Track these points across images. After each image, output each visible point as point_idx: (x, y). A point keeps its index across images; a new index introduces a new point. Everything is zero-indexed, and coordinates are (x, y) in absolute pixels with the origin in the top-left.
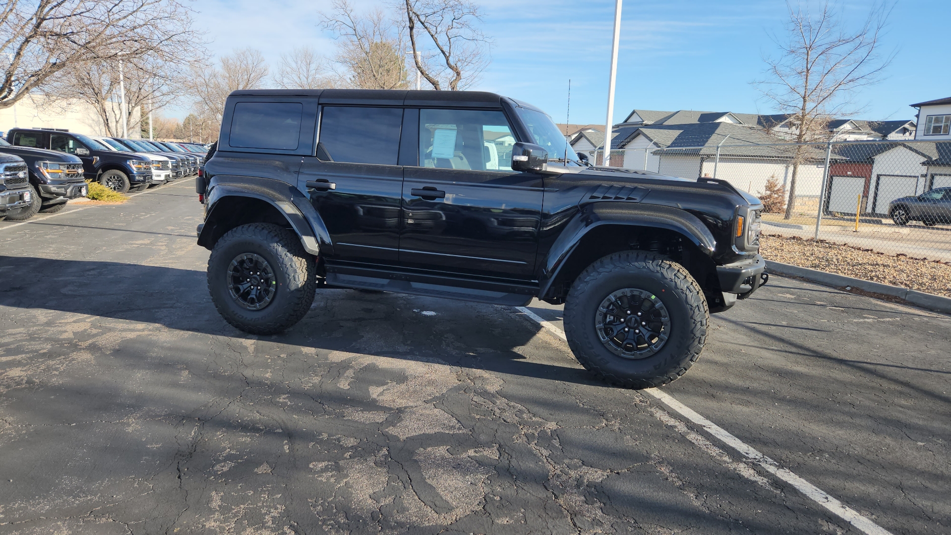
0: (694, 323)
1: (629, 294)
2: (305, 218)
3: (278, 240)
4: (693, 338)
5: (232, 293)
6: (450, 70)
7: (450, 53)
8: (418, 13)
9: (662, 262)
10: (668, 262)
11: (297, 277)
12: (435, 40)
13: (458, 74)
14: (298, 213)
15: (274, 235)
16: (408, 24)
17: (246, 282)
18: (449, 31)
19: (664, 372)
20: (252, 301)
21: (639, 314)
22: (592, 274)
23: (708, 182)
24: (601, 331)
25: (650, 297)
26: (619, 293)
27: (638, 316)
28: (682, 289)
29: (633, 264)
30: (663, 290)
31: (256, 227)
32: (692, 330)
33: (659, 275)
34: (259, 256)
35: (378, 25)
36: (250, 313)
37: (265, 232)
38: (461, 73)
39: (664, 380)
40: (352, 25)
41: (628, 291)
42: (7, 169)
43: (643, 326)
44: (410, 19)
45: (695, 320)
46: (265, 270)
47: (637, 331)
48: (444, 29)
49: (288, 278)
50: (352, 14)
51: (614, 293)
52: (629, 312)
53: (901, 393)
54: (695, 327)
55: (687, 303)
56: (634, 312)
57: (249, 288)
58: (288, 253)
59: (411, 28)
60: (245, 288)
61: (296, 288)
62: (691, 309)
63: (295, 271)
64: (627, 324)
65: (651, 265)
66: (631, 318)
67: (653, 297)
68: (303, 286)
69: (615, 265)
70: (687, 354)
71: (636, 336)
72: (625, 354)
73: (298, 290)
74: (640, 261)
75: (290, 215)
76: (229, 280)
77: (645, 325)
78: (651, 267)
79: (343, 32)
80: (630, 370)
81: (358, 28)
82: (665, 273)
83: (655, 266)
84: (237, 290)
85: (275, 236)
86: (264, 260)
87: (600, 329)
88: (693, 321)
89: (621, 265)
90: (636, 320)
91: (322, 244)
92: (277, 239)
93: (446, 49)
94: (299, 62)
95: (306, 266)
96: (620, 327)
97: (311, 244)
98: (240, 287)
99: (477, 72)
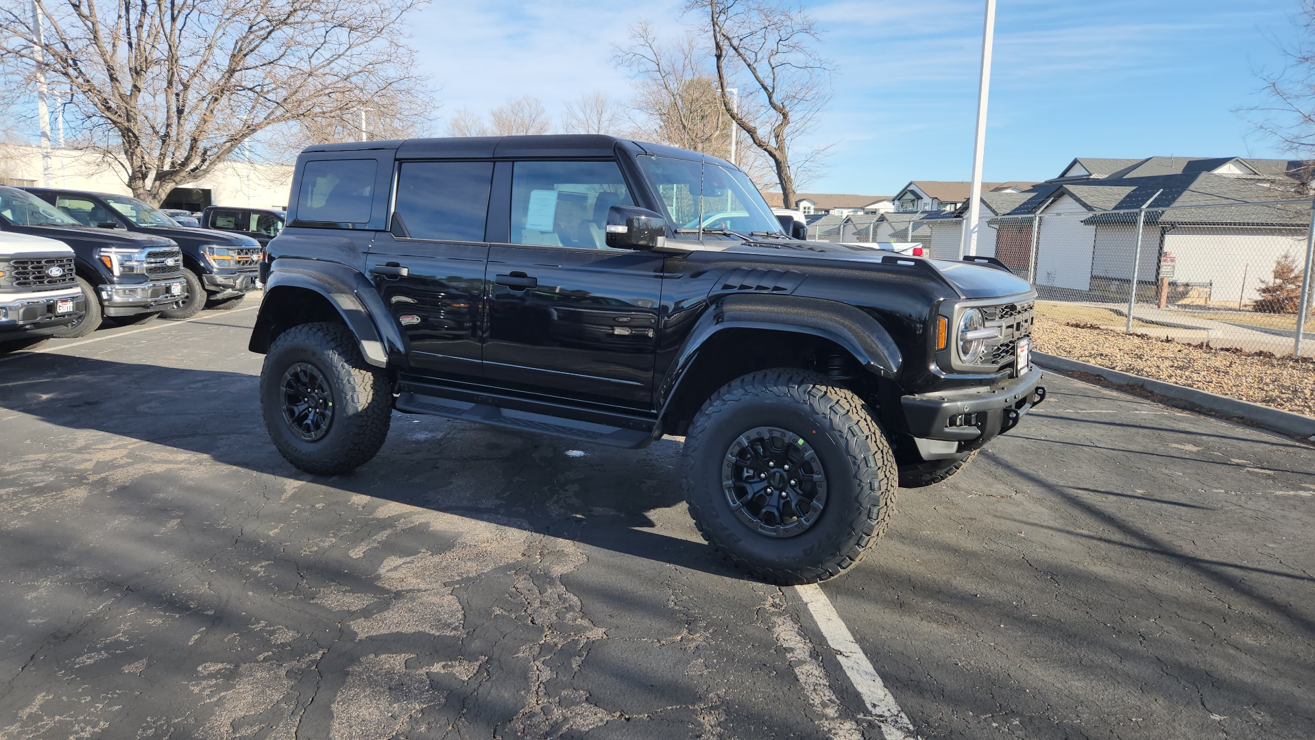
0: (859, 485)
1: (766, 436)
2: (370, 316)
3: (334, 346)
4: (858, 509)
5: (285, 416)
6: (773, 111)
7: (774, 88)
8: (730, 36)
9: (814, 387)
10: (824, 388)
11: (355, 396)
12: (754, 71)
13: (785, 116)
14: (360, 308)
15: (330, 339)
16: (714, 52)
17: (303, 402)
18: (772, 57)
19: (817, 562)
20: (308, 429)
21: (786, 467)
22: (715, 404)
23: (899, 262)
24: (730, 491)
25: (797, 441)
26: (753, 433)
27: (785, 470)
28: (840, 431)
29: (770, 389)
30: (814, 432)
31: (310, 329)
32: (857, 497)
33: (807, 407)
34: (313, 367)
35: (689, 56)
36: (305, 445)
37: (321, 334)
38: (790, 114)
39: (819, 573)
40: (654, 58)
41: (765, 432)
42: (150, 255)
43: (792, 487)
44: (718, 46)
45: (861, 481)
46: (321, 388)
47: (784, 494)
48: (766, 56)
49: (345, 398)
50: (655, 45)
51: (747, 433)
52: (771, 463)
53: (1257, 622)
54: (860, 492)
55: (848, 453)
56: (779, 465)
57: (306, 411)
58: (345, 364)
59: (719, 57)
60: (301, 410)
61: (355, 412)
62: (855, 463)
63: (354, 389)
64: (769, 482)
65: (796, 391)
66: (775, 473)
67: (801, 442)
68: (365, 410)
69: (745, 390)
70: (850, 533)
71: (782, 501)
72: (763, 528)
73: (358, 415)
74: (782, 385)
75: (348, 312)
76: (282, 399)
77: (795, 486)
78: (796, 395)
79: (642, 68)
80: (768, 553)
81: (662, 63)
82: (816, 405)
83: (801, 393)
84: (292, 412)
85: (332, 340)
86: (319, 372)
87: (729, 488)
88: (858, 481)
89: (754, 391)
90: (781, 476)
91: (391, 351)
92: (333, 344)
93: (768, 82)
94: (588, 111)
95: (371, 382)
96: (757, 487)
97: (374, 351)
98: (295, 408)
99: (812, 113)
